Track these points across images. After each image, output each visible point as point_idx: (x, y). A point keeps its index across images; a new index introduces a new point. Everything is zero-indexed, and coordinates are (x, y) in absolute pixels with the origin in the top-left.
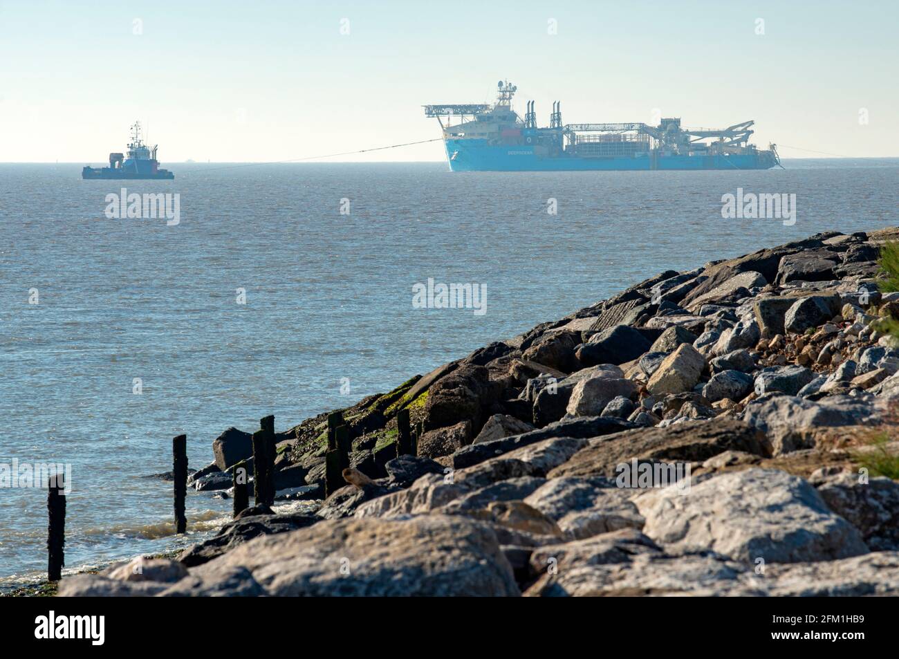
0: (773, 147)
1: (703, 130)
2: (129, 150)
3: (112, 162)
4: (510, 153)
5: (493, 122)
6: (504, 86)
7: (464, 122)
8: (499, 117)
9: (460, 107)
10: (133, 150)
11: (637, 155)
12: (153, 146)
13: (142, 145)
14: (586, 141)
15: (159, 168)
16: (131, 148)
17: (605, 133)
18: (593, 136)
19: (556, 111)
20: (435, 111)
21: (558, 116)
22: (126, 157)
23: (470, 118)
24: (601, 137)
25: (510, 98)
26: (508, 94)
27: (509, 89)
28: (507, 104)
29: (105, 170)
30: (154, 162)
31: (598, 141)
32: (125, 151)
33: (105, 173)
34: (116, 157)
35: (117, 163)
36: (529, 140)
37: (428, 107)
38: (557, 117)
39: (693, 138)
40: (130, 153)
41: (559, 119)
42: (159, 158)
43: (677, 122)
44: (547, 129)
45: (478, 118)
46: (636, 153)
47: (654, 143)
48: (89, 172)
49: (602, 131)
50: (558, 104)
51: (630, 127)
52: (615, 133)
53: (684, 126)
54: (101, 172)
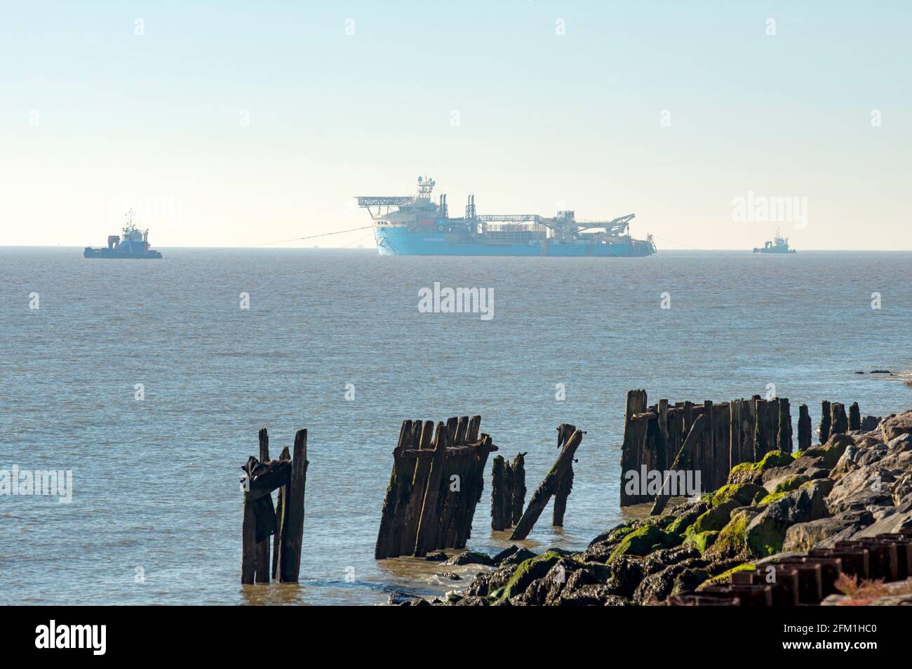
0: (650, 237)
1: (587, 222)
2: (124, 233)
3: (110, 244)
4: (425, 240)
5: (413, 213)
6: (424, 180)
7: (390, 212)
8: (419, 208)
9: (389, 198)
10: (128, 233)
11: (531, 243)
12: (145, 230)
13: (135, 229)
14: (493, 230)
15: (149, 249)
16: (126, 231)
17: (506, 223)
18: (495, 226)
19: (471, 204)
20: (365, 202)
21: (473, 207)
22: (122, 239)
23: (395, 208)
24: (503, 227)
25: (430, 192)
26: (428, 188)
27: (429, 184)
28: (428, 197)
29: (104, 250)
30: (146, 244)
31: (498, 230)
32: (120, 234)
33: (104, 253)
34: (113, 239)
35: (114, 244)
36: (441, 228)
37: (359, 198)
38: (471, 208)
39: (580, 228)
40: (125, 235)
41: (473, 210)
42: (149, 241)
43: (570, 214)
44: (462, 219)
45: (400, 208)
46: (530, 241)
47: (549, 233)
48: (89, 252)
49: (504, 221)
50: (473, 197)
51: (527, 218)
52: (514, 223)
53: (578, 218)
54: (100, 252)
